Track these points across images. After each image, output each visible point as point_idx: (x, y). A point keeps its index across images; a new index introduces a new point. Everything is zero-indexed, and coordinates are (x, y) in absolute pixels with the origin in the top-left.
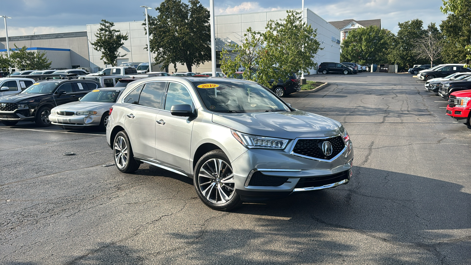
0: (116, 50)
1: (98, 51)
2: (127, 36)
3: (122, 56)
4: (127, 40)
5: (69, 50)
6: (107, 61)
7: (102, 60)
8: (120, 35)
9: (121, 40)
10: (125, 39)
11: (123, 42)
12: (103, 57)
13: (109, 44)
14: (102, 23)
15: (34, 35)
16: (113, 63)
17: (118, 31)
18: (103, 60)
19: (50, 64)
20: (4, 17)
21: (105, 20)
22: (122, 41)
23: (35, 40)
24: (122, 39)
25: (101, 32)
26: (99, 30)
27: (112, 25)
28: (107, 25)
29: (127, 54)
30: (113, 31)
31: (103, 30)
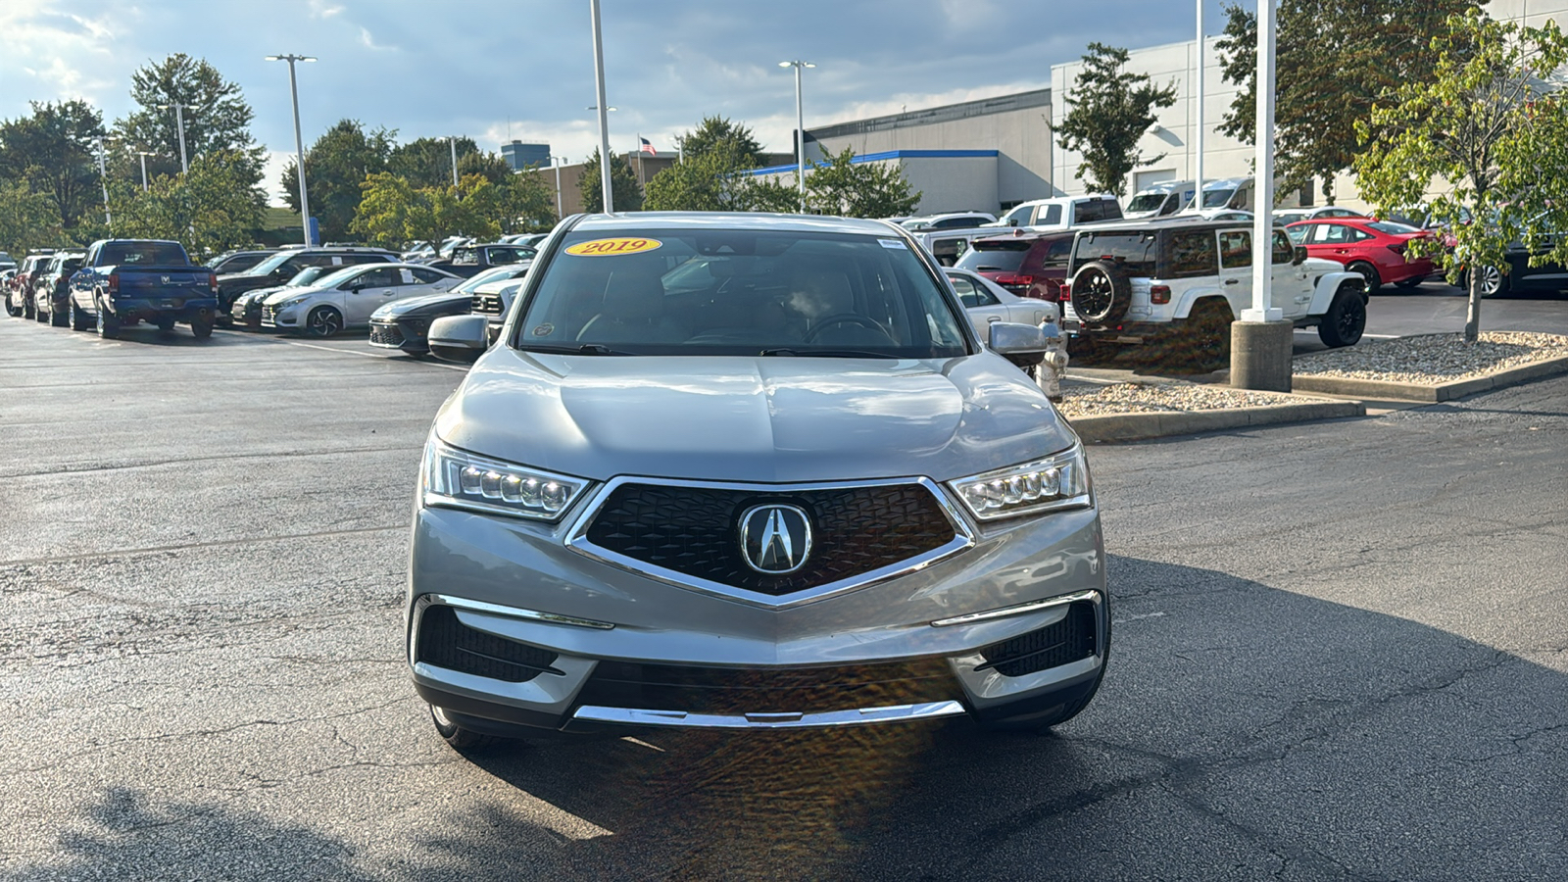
0: (1130, 144)
1: (1072, 150)
2: (1171, 91)
3: (1148, 163)
4: (1171, 104)
5: (996, 153)
6: (1096, 183)
7: (1080, 180)
8: (1147, 89)
9: (1150, 105)
10: (1164, 102)
11: (1153, 116)
12: (1083, 167)
13: (1106, 125)
14: (1088, 54)
15: (902, 112)
16: (1113, 189)
17: (1143, 78)
18: (1084, 180)
19: (917, 199)
20: (796, 65)
21: (1099, 44)
22: (1154, 109)
23: (904, 130)
24: (1153, 104)
25: (1085, 87)
26: (1079, 79)
27: (1122, 57)
28: (1106, 59)
29: (1166, 154)
30: (1122, 78)
31: (1090, 80)
